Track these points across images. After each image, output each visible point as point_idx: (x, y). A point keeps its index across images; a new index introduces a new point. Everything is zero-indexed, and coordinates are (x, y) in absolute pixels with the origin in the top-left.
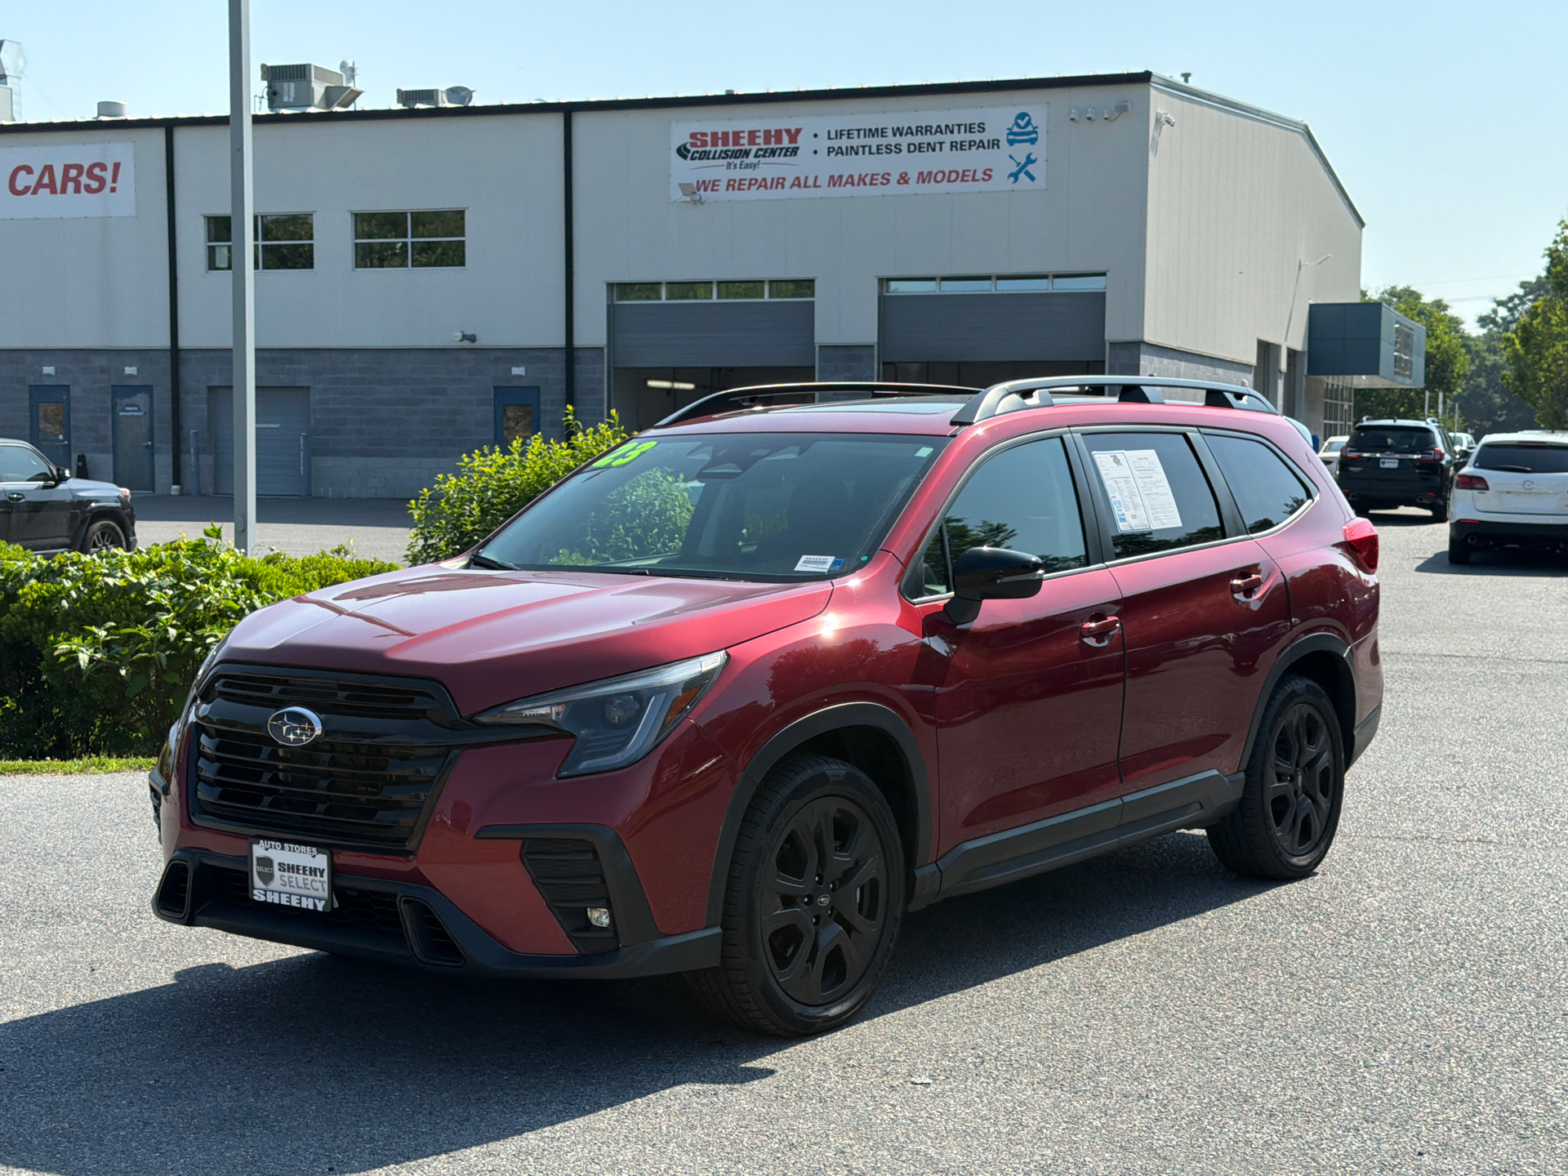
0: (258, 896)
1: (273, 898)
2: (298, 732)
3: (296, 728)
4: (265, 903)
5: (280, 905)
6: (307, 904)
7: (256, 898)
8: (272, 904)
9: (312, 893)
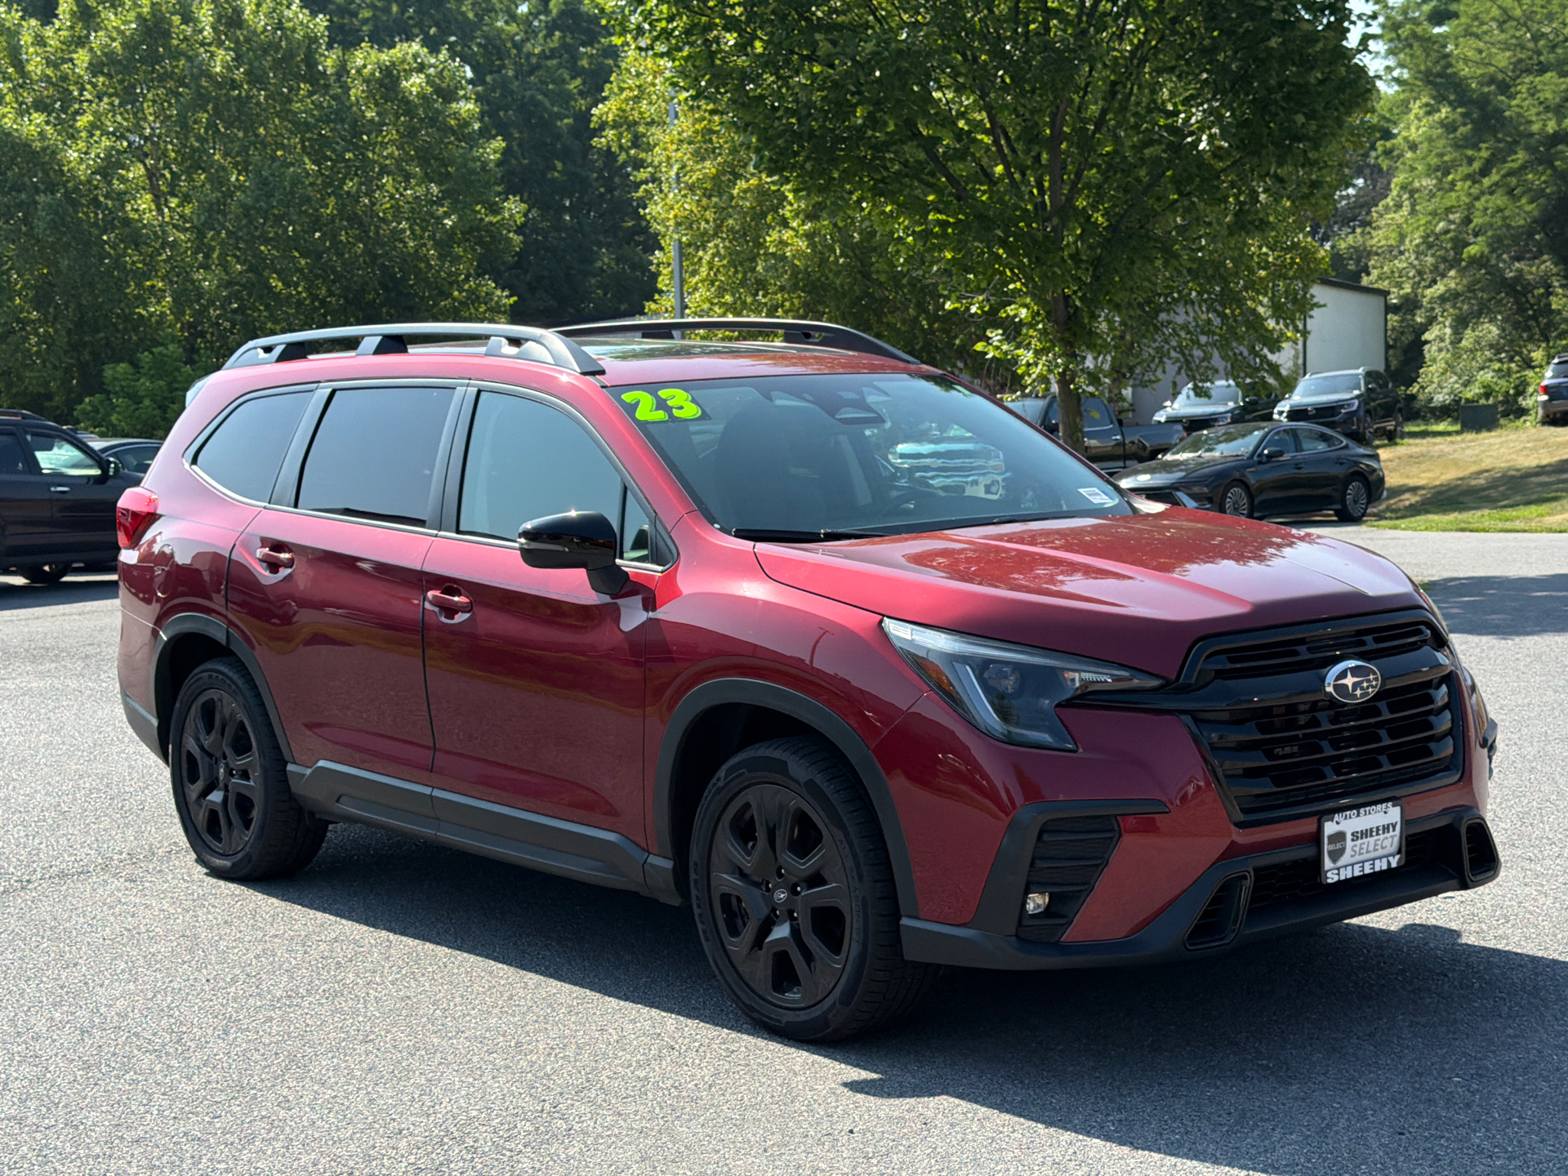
0: (1332, 878)
1: (1346, 874)
2: (1365, 685)
3: (1362, 682)
4: (1339, 882)
5: (1354, 878)
6: (1382, 865)
7: (1329, 881)
8: (1347, 881)
9: (1380, 852)
